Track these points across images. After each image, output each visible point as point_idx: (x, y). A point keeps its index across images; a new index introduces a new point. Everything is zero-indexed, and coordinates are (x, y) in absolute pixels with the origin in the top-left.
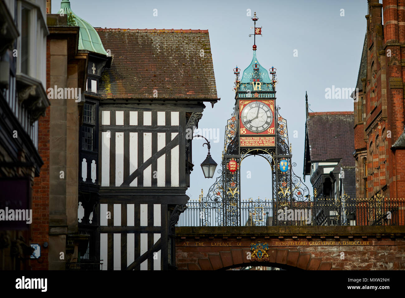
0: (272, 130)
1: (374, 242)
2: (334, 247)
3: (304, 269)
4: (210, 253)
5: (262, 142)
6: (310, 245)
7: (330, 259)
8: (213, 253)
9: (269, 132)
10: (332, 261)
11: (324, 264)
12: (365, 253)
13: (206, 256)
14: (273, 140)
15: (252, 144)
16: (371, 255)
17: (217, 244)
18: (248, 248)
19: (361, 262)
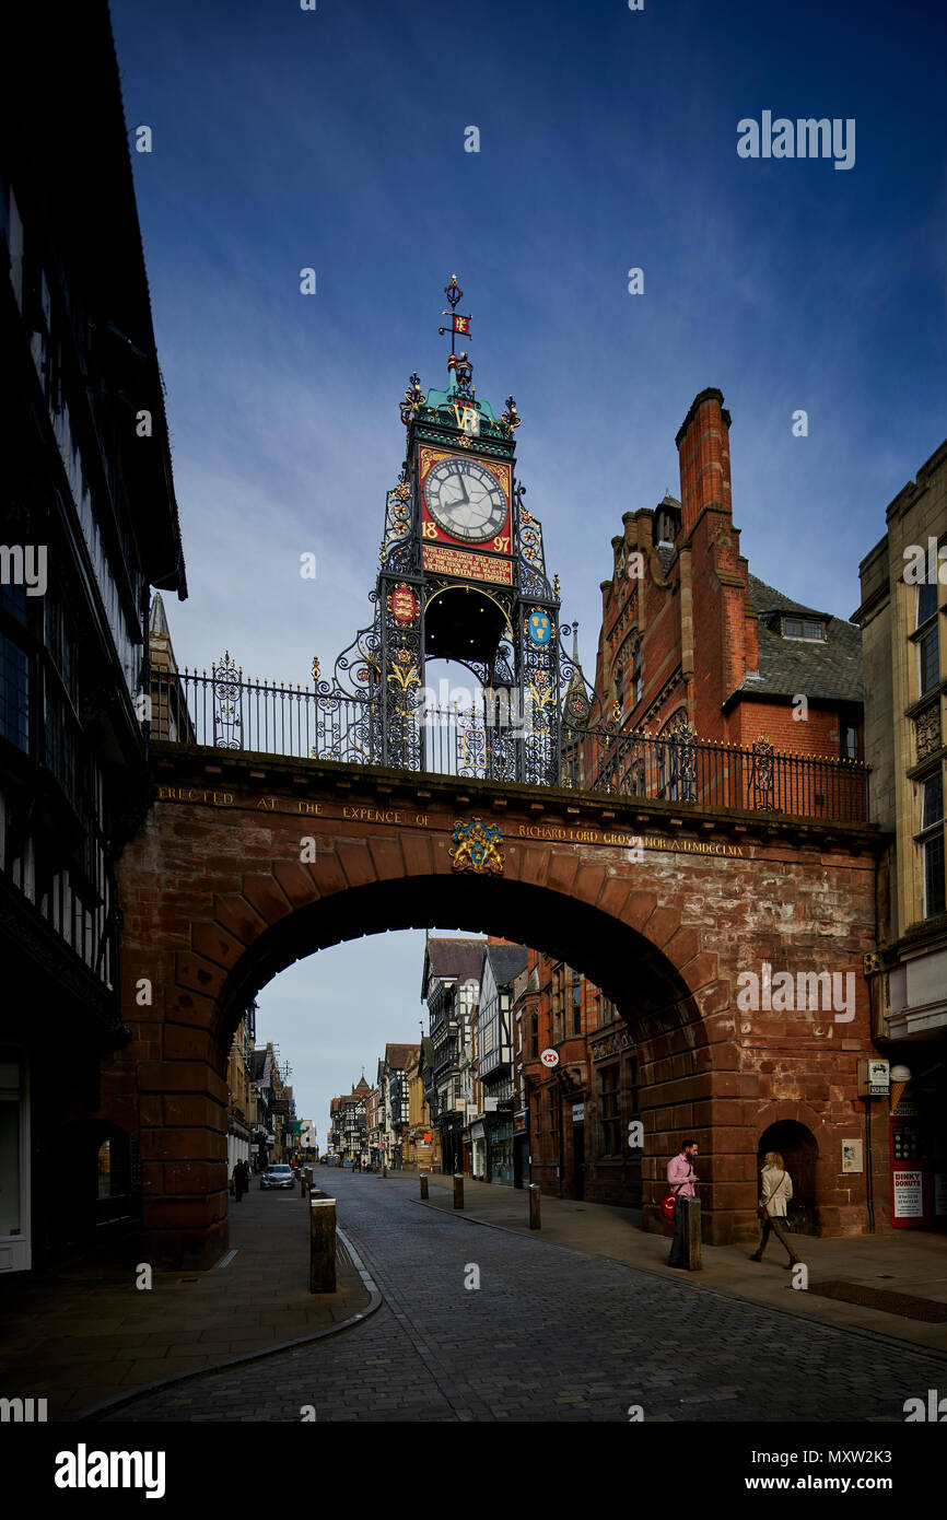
0: (504, 542)
1: (753, 849)
2: (663, 853)
3: (592, 902)
4: (340, 839)
5: (478, 570)
6: (606, 842)
7: (653, 884)
8: (347, 840)
9: (498, 548)
10: (656, 888)
11: (639, 894)
12: (734, 877)
13: (328, 845)
14: (508, 570)
15: (452, 568)
16: (745, 882)
17: (359, 814)
18: (447, 836)
19: (723, 898)
